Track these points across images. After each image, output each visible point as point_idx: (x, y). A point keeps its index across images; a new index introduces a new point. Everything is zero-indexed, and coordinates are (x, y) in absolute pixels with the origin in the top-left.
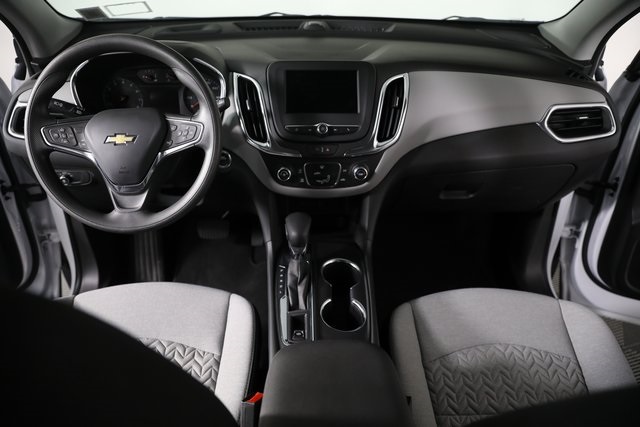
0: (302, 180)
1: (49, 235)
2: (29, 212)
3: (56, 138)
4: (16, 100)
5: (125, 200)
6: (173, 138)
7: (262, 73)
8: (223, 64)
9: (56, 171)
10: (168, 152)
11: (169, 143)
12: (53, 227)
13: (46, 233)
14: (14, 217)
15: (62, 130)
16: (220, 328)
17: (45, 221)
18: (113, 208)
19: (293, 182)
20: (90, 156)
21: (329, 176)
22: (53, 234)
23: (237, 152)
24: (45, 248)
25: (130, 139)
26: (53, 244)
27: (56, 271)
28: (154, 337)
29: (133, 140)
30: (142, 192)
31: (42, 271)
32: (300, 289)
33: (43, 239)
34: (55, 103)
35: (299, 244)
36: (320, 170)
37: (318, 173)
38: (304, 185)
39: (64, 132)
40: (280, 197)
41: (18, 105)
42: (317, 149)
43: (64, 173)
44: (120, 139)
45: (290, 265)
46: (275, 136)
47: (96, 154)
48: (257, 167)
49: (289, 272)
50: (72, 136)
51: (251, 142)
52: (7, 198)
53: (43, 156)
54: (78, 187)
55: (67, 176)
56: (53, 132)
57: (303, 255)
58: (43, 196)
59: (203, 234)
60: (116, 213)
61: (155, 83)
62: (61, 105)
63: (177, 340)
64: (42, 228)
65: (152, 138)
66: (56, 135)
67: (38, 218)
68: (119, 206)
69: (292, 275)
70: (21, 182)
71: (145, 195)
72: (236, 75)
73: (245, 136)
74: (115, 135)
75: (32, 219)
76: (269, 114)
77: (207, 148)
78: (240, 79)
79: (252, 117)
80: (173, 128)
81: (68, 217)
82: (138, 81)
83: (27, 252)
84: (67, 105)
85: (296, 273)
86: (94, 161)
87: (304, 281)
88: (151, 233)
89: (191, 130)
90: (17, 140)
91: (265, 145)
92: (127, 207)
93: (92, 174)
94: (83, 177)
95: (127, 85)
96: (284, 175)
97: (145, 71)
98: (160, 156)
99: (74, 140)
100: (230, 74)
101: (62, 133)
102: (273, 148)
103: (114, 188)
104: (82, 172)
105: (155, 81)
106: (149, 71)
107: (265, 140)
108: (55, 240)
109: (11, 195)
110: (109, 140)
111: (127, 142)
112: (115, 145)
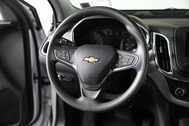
1: (48, 101)
3: (61, 56)
4: (48, 38)
5: (88, 92)
6: (120, 62)
7: (171, 33)
8: (148, 27)
9: (57, 73)
10: (116, 70)
11: (117, 65)
12: (50, 98)
13: (47, 100)
15: (64, 52)
17: (47, 95)
18: (81, 96)
20: (75, 67)
22: (49, 101)
23: (150, 75)
24: (45, 107)
25: (97, 60)
26: (48, 106)
27: (47, 119)
29: (98, 61)
30: (98, 90)
31: (41, 117)
33: (45, 103)
34: (63, 40)
39: (65, 53)
40: (172, 105)
41: (48, 41)
43: (60, 74)
44: (91, 60)
46: (175, 68)
47: (78, 66)
48: (162, 85)
50: (68, 55)
51: (160, 70)
52: (35, 82)
53: (53, 63)
54: (65, 82)
55: (61, 76)
56: (60, 52)
58: (49, 83)
60: (81, 99)
61: (110, 36)
62: (66, 41)
64: (46, 97)
66: (61, 54)
67: (45, 93)
68: (84, 95)
70: (42, 75)
71: (98, 92)
72: (154, 34)
73: (157, 67)
74: (89, 57)
75: (43, 93)
76: (173, 56)
77: (139, 70)
78: (157, 36)
79: (163, 57)
80: (120, 57)
81: (57, 96)
82: (102, 34)
84: (68, 41)
86: (76, 69)
88: (92, 114)
89: (131, 59)
90: (44, 56)
91: (169, 73)
92: (88, 96)
93: (73, 76)
94: (68, 77)
95: (96, 36)
96: (180, 93)
97: (106, 30)
98: (111, 72)
99: (69, 58)
100: (152, 33)
101: (64, 53)
102: (174, 75)
103: (83, 85)
104: (68, 75)
105: (110, 34)
106: (108, 29)
107: (169, 71)
108: (50, 104)
109: (37, 81)
110: (86, 59)
111: (95, 61)
112: (88, 62)
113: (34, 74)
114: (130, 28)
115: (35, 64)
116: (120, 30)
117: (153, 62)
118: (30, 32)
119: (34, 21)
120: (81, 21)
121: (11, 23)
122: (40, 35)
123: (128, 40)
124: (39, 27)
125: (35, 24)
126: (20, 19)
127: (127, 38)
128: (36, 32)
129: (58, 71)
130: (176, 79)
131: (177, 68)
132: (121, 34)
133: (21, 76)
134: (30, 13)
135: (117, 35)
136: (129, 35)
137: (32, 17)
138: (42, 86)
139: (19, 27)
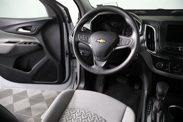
0: (167, 69)
1: (74, 69)
2: (71, 61)
3: (82, 38)
4: (74, 28)
5: (98, 62)
6: (120, 43)
7: (157, 25)
8: (142, 21)
9: (80, 50)
10: (117, 48)
11: (118, 45)
12: (76, 67)
13: (74, 68)
14: (67, 62)
16: (120, 118)
17: (74, 65)
18: (94, 65)
19: (162, 69)
20: (90, 45)
21: (180, 70)
22: (76, 69)
23: (141, 53)
24: (73, 73)
25: (105, 41)
26: (75, 72)
27: (74, 80)
28: (96, 113)
29: (106, 42)
30: (105, 61)
31: (70, 79)
32: (158, 115)
33: (73, 70)
34: (84, 28)
35: (161, 95)
36: (176, 66)
37: (175, 68)
38: (167, 71)
42: (177, 58)
43: (82, 51)
44: (101, 41)
45: (155, 103)
46: (158, 49)
47: (92, 45)
48: (148, 60)
49: (154, 106)
50: (86, 38)
51: (148, 50)
52: (67, 56)
53: (77, 43)
54: (85, 56)
55: (83, 52)
57: (162, 100)
59: (118, 80)
60: (94, 66)
62: (86, 29)
63: (103, 117)
64: (73, 67)
65: (112, 42)
66: (82, 37)
67: (73, 64)
68: (96, 64)
69: (155, 107)
70: (71, 53)
72: (146, 25)
73: (146, 48)
74: (100, 39)
75: (71, 64)
76: (157, 41)
77: (132, 49)
78: (147, 27)
79: (150, 41)
80: (120, 40)
81: (80, 65)
82: (110, 25)
83: (68, 73)
84: (87, 29)
85: (157, 107)
86: (91, 47)
87: (161, 112)
88: (102, 76)
89: (128, 41)
90: (72, 39)
91: (154, 52)
92: (98, 65)
93: (90, 53)
94: (87, 53)
95: (106, 26)
96: (160, 65)
97: (113, 22)
98: (114, 49)
99: (87, 39)
100: (144, 25)
101: (84, 37)
102: (157, 54)
103: (95, 57)
104: (87, 52)
105: (116, 26)
106: (114, 22)
107: (154, 51)
108: (76, 71)
109: (68, 56)
110: (98, 40)
111: (103, 42)
112: (99, 42)
113: (66, 52)
114: (128, 20)
115: (67, 45)
116: (122, 23)
117: (143, 45)
118: (64, 24)
119: (66, 17)
120: (96, 16)
121: (53, 18)
122: (70, 26)
123: (127, 29)
124: (70, 21)
125: (67, 18)
126: (58, 16)
127: (127, 28)
128: (68, 24)
129: (80, 49)
130: (158, 56)
131: (159, 49)
132: (123, 25)
133: (58, 52)
134: (64, 11)
135: (120, 26)
136: (128, 26)
137: (66, 14)
138: (71, 60)
139: (57, 21)
